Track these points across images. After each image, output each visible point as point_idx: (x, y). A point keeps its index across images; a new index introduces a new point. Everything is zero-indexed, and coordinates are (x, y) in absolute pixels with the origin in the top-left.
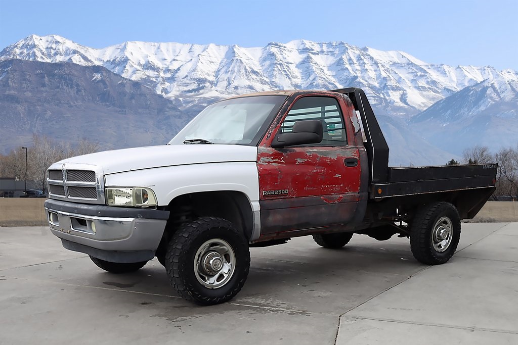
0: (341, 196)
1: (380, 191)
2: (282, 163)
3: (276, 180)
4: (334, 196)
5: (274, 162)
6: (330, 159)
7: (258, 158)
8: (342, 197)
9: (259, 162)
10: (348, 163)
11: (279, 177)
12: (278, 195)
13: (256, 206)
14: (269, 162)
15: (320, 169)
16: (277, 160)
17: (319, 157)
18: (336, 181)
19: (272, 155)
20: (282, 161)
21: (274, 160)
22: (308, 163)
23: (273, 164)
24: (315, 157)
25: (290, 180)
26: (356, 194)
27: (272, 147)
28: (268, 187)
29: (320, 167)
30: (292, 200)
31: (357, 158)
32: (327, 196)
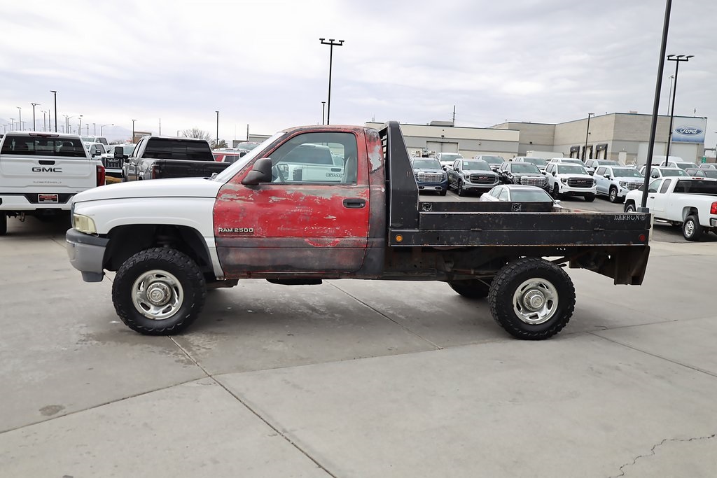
0: (337, 240)
1: (399, 238)
2: (251, 201)
3: (237, 217)
4: (326, 239)
5: (239, 199)
6: (321, 199)
7: (219, 195)
8: (337, 242)
9: (220, 199)
10: (349, 204)
11: (241, 215)
12: (239, 233)
13: (210, 242)
14: (232, 199)
15: (303, 209)
16: (243, 197)
17: (303, 196)
18: (329, 223)
19: (237, 192)
20: (250, 199)
21: (240, 197)
22: (286, 202)
23: (238, 201)
24: (297, 196)
25: (257, 218)
26: (363, 240)
27: (242, 183)
28: (226, 225)
29: (304, 207)
30: (261, 239)
31: (366, 199)
32: (315, 239)
